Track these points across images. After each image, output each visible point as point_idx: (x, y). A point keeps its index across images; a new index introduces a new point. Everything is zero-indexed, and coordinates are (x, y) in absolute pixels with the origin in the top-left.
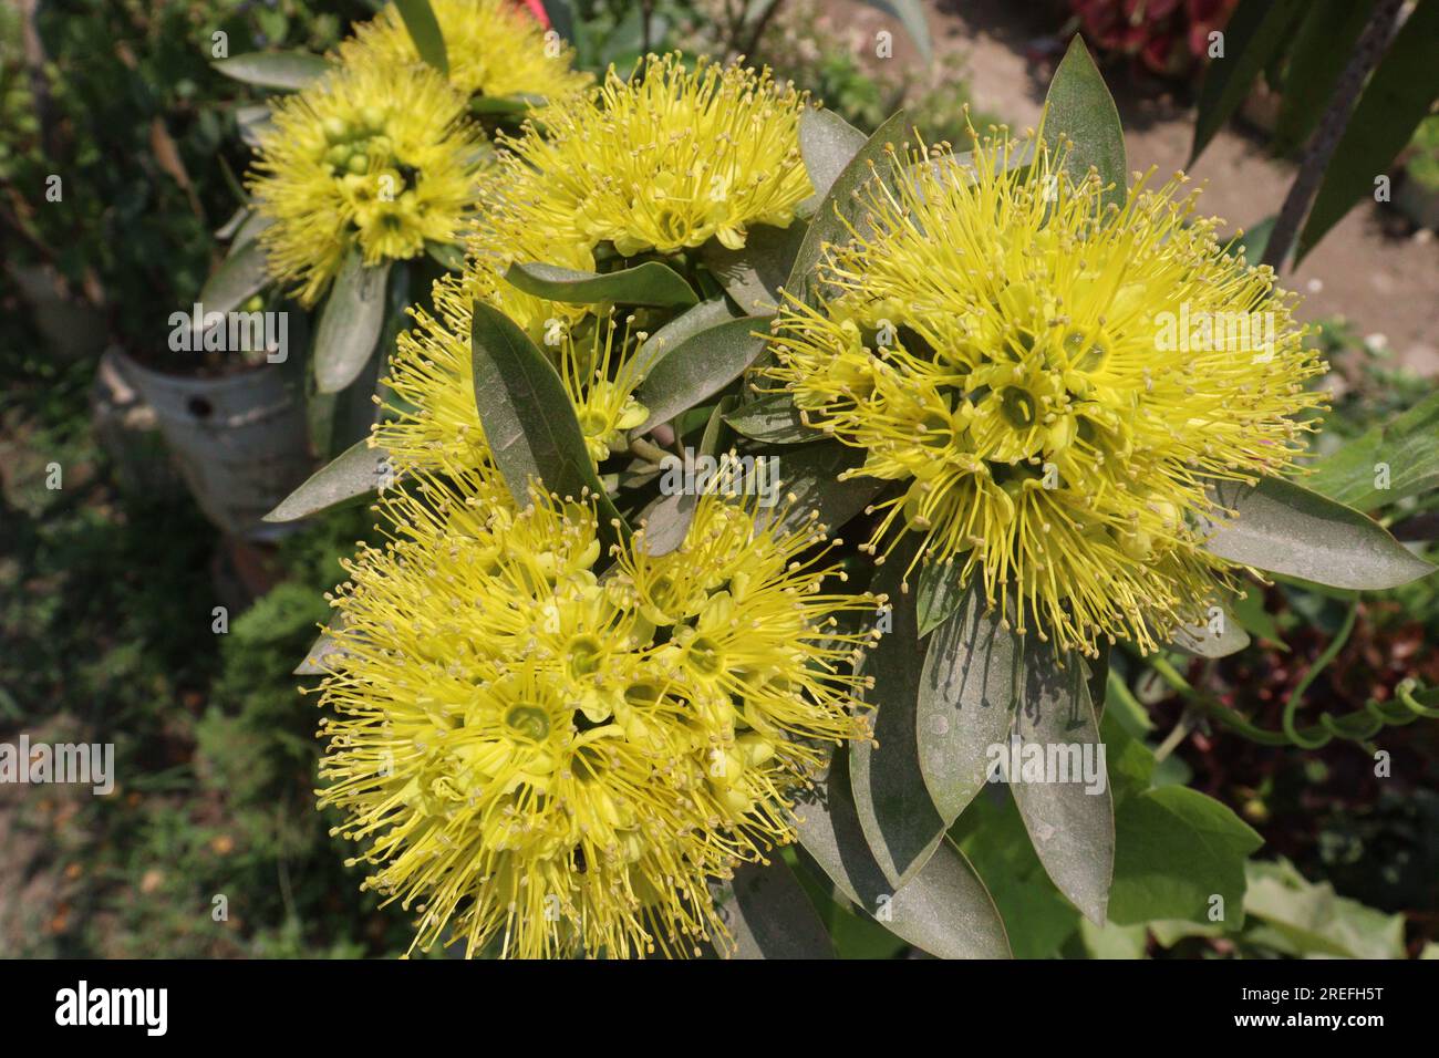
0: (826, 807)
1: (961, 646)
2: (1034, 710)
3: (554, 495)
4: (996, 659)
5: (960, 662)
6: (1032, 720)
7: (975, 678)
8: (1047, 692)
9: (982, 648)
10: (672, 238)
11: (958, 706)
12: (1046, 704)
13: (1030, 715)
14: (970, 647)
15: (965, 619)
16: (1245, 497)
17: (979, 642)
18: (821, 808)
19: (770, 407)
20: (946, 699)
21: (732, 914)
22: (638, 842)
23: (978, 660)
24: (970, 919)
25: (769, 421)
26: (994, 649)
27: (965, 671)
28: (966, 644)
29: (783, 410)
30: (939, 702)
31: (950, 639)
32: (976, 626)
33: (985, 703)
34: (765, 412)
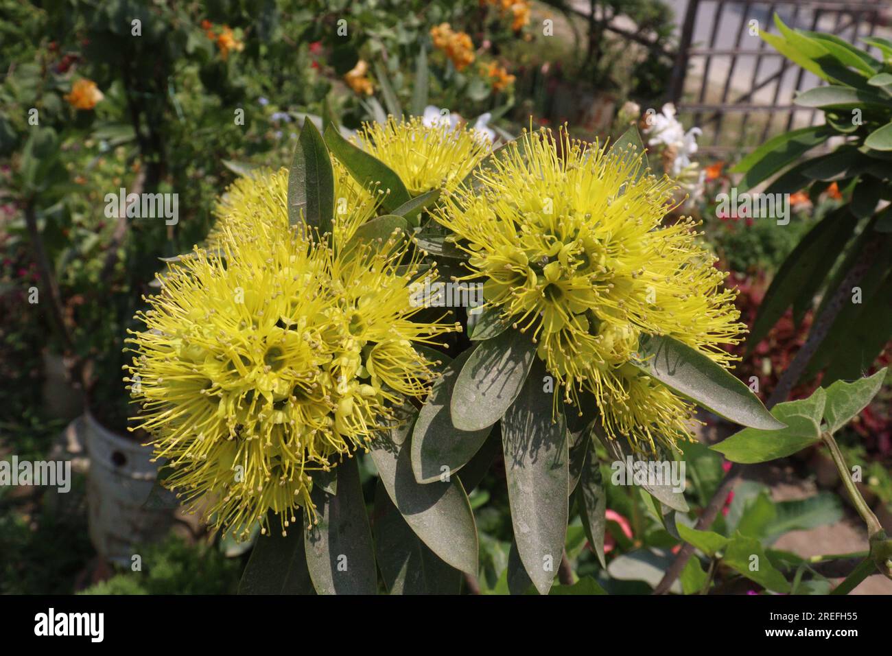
0: (396, 457)
1: (495, 369)
2: (534, 454)
3: (310, 227)
4: (512, 379)
5: (492, 375)
6: (532, 460)
7: (498, 384)
8: (545, 444)
9: (505, 374)
10: (415, 188)
11: (484, 394)
12: (542, 451)
13: (532, 457)
14: (500, 372)
15: (501, 358)
16: (681, 365)
17: (505, 371)
18: (394, 457)
19: (432, 240)
20: (478, 388)
21: (322, 538)
22: (284, 416)
23: (502, 378)
24: (460, 539)
25: (429, 245)
26: (513, 374)
27: (493, 381)
28: (498, 369)
29: (439, 243)
30: (473, 387)
31: (490, 360)
32: (507, 363)
33: (499, 397)
34: (429, 241)
